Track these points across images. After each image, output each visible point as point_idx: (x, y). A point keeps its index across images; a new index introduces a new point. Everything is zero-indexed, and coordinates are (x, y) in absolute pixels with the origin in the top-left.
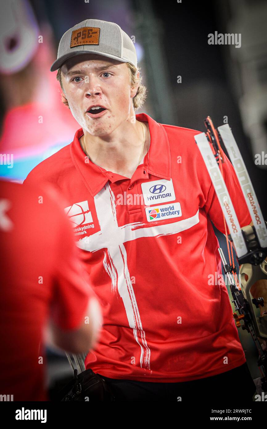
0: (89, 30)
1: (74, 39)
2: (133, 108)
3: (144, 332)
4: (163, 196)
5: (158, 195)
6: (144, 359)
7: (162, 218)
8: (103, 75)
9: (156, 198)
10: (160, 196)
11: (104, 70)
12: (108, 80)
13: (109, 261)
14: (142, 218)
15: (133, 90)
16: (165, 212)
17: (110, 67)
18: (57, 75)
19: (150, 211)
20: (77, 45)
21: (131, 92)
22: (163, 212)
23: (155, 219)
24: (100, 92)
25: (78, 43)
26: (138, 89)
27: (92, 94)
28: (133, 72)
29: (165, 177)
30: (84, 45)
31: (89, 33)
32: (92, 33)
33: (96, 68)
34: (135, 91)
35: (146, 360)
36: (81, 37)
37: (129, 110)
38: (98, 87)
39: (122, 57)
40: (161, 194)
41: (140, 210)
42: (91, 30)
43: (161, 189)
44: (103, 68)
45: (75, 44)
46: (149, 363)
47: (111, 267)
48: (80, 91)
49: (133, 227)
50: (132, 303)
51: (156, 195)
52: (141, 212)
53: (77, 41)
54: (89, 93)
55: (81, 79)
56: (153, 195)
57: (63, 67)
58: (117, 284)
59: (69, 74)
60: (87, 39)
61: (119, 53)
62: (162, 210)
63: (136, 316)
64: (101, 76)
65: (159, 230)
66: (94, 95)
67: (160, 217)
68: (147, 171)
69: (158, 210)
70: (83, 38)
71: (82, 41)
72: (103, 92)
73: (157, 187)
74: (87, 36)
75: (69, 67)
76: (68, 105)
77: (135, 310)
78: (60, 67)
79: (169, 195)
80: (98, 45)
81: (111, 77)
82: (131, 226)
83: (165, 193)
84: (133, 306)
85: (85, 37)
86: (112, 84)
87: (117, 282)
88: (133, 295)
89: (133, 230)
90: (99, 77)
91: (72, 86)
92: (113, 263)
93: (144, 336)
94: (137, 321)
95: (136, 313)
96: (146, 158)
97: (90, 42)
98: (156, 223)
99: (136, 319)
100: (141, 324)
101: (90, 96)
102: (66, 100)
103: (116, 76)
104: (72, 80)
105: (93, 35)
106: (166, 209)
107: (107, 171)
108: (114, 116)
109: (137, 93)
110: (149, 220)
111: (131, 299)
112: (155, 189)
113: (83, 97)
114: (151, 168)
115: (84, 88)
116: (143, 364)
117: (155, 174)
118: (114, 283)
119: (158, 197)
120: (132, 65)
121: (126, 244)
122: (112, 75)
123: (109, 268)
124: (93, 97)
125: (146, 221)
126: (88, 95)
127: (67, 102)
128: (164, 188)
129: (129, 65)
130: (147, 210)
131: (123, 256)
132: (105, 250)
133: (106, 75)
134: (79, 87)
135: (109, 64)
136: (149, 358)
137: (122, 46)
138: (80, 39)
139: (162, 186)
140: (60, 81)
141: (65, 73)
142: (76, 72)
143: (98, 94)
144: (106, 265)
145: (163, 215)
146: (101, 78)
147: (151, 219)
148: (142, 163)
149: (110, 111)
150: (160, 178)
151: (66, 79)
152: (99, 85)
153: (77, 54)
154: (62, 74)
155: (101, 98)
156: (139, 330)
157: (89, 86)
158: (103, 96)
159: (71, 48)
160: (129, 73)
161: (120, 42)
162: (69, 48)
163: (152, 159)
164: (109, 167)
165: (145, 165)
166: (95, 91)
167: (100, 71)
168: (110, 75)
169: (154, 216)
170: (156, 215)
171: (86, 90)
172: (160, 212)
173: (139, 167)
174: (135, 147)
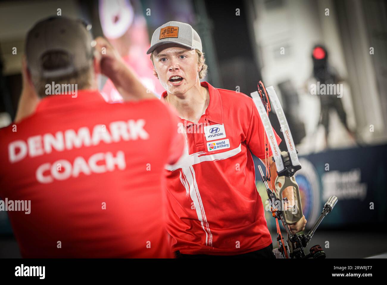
0: (172, 28)
1: (162, 34)
2: (199, 79)
3: (208, 223)
4: (218, 135)
5: (215, 134)
6: (208, 240)
7: (217, 149)
8: (180, 57)
9: (214, 136)
10: (216, 135)
11: (181, 53)
12: (184, 60)
13: (183, 177)
14: (204, 149)
15: (199, 67)
16: (219, 145)
17: (185, 52)
18: (151, 57)
19: (209, 145)
20: (164, 38)
21: (198, 68)
22: (218, 145)
23: (213, 150)
24: (179, 68)
25: (164, 36)
26: (203, 66)
27: (173, 69)
28: (200, 55)
29: (219, 123)
30: (168, 38)
31: (172, 30)
32: (174, 30)
33: (176, 53)
34: (201, 67)
35: (210, 241)
36: (166, 33)
37: (197, 80)
38: (177, 64)
39: (192, 45)
40: (217, 133)
41: (203, 144)
42: (173, 28)
43: (216, 130)
44: (180, 53)
45: (163, 37)
46: (212, 243)
47: (185, 181)
48: (166, 67)
49: (199, 155)
50: (200, 204)
51: (213, 134)
52: (204, 145)
53: (164, 35)
54: (171, 69)
55: (166, 60)
56: (211, 134)
57: (154, 52)
58: (189, 192)
59: (158, 56)
60: (170, 34)
61: (190, 43)
62: (217, 144)
63: (203, 213)
64: (179, 57)
65: (215, 157)
66: (174, 70)
67: (216, 148)
68: (208, 119)
69: (214, 144)
70: (167, 33)
71: (167, 35)
72: (181, 68)
73: (214, 129)
74: (170, 32)
75: (158, 52)
76: (157, 76)
77: (202, 209)
78: (153, 52)
79: (221, 134)
80: (177, 38)
81: (185, 58)
82: (197, 154)
83: (219, 133)
84: (200, 206)
85: (169, 33)
86: (186, 63)
87: (190, 190)
88: (200, 199)
89: (199, 156)
90: (178, 58)
91: (161, 64)
92: (187, 178)
93: (207, 225)
94: (204, 216)
95: (202, 211)
96: (207, 111)
97: (172, 36)
98: (214, 152)
99: (202, 214)
100: (206, 217)
101: (172, 71)
102: (156, 73)
103: (189, 58)
104: (160, 60)
105: (174, 31)
106: (220, 143)
107: (182, 119)
108: (188, 83)
109: (202, 69)
110: (209, 150)
111: (199, 202)
112: (213, 131)
113: (167, 70)
114: (210, 117)
115: (168, 65)
116: (208, 244)
117: (212, 121)
118: (187, 192)
119: (215, 135)
120: (199, 51)
121: (194, 166)
122: (186, 57)
123: (184, 182)
124: (174, 71)
125: (207, 151)
126: (170, 70)
127: (157, 74)
128: (218, 130)
129: (197, 51)
130: (208, 144)
131: (192, 174)
132: (180, 169)
133: (182, 57)
134: (165, 64)
135: (184, 50)
136: (212, 240)
137: (193, 39)
138: (166, 34)
139: (217, 128)
140: (153, 61)
141: (155, 56)
142: (163, 55)
143: (177, 69)
144: (181, 179)
145: (218, 147)
146: (179, 59)
147: (210, 150)
148: (204, 113)
149: (186, 80)
150: (216, 123)
151: (156, 59)
152: (178, 64)
153: (164, 43)
154: (153, 56)
155: (179, 71)
156: (204, 222)
157: (171, 64)
158: (180, 70)
159: (160, 39)
160: (197, 56)
161: (191, 36)
162: (159, 39)
163: (210, 111)
164: (183, 116)
165: (206, 115)
166: (175, 67)
167: (178, 54)
168: (185, 57)
169: (212, 148)
170: (213, 147)
171: (169, 67)
172: (216, 145)
173: (203, 116)
174: (200, 103)
